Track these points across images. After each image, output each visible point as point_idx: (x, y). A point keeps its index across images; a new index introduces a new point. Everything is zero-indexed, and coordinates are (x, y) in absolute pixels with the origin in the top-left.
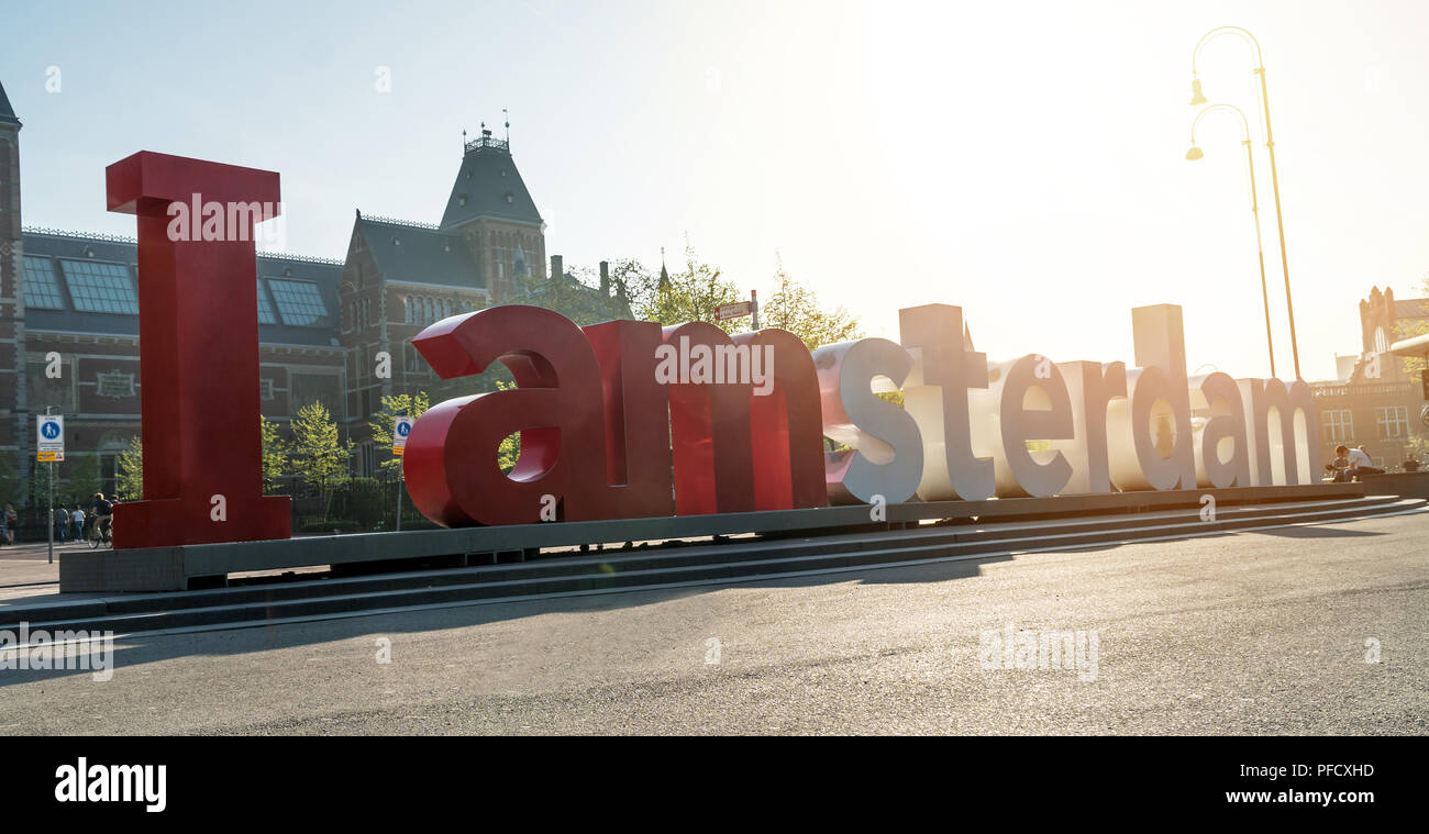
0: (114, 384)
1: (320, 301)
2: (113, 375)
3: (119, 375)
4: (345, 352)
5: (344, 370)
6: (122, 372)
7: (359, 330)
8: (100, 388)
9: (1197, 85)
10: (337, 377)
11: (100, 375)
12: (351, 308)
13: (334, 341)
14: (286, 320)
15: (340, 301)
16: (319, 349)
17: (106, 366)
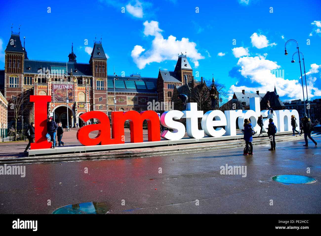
1: (154, 85)
4: (158, 94)
5: (157, 97)
7: (160, 90)
8: (119, 100)
9: (286, 51)
10: (156, 98)
12: (159, 86)
13: (156, 92)
14: (148, 89)
15: (157, 85)
16: (153, 93)
17: (120, 97)
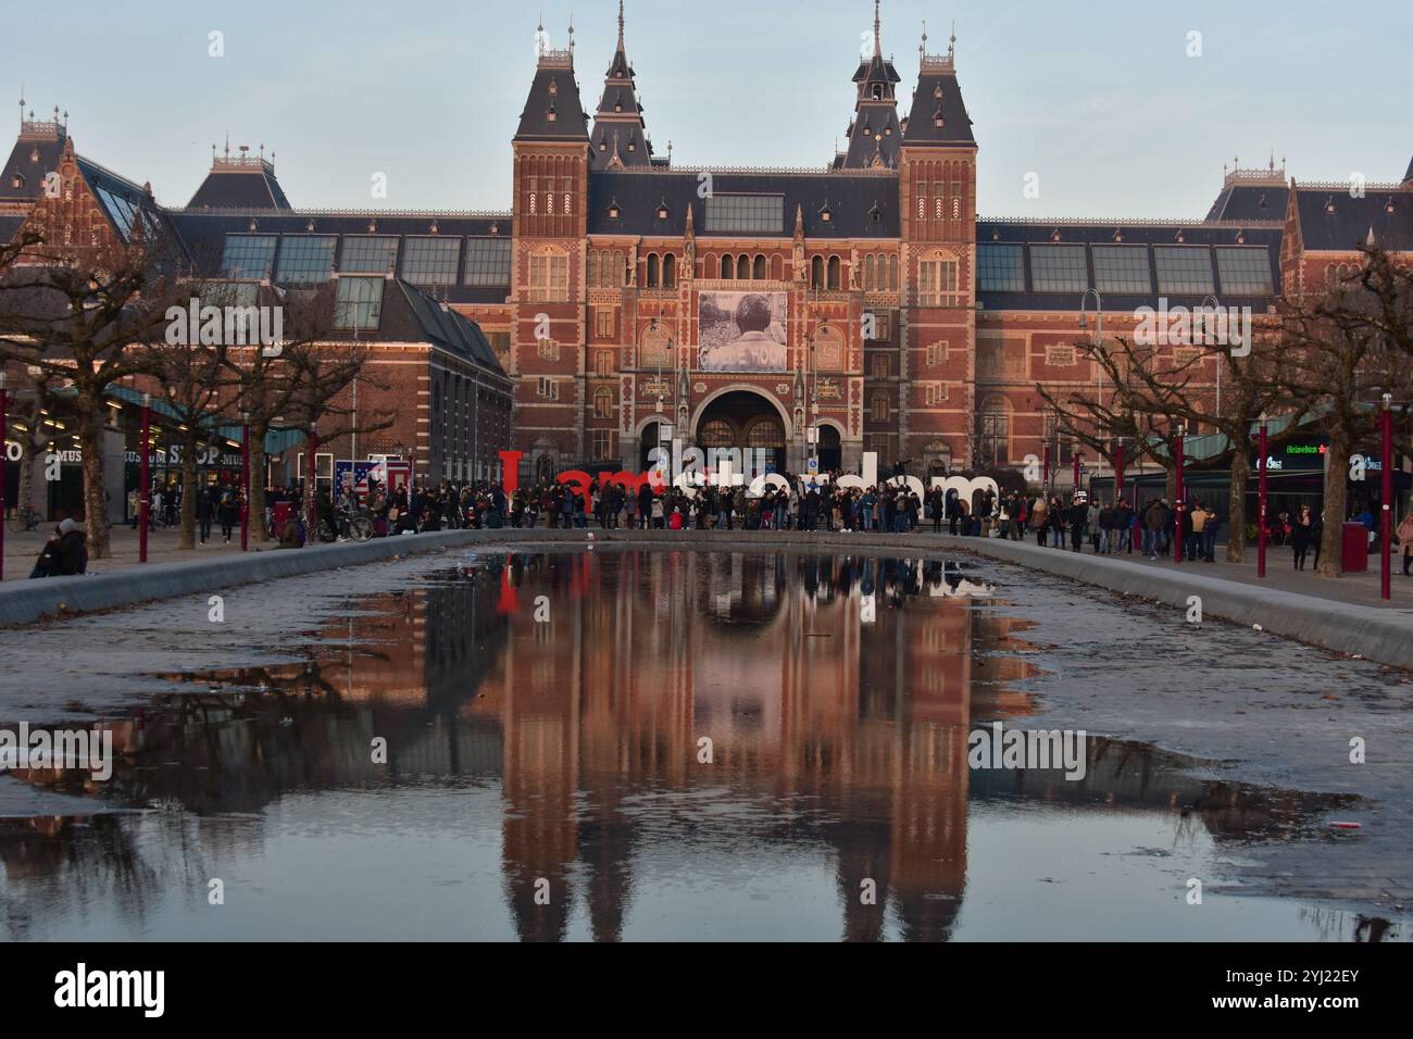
0: (1059, 355)
1: (1267, 267)
2: (1059, 347)
3: (1064, 347)
6: (1065, 344)
8: (1047, 357)
11: (1047, 347)
12: (1287, 275)
13: (1271, 308)
15: (1280, 266)
17: (1053, 340)
